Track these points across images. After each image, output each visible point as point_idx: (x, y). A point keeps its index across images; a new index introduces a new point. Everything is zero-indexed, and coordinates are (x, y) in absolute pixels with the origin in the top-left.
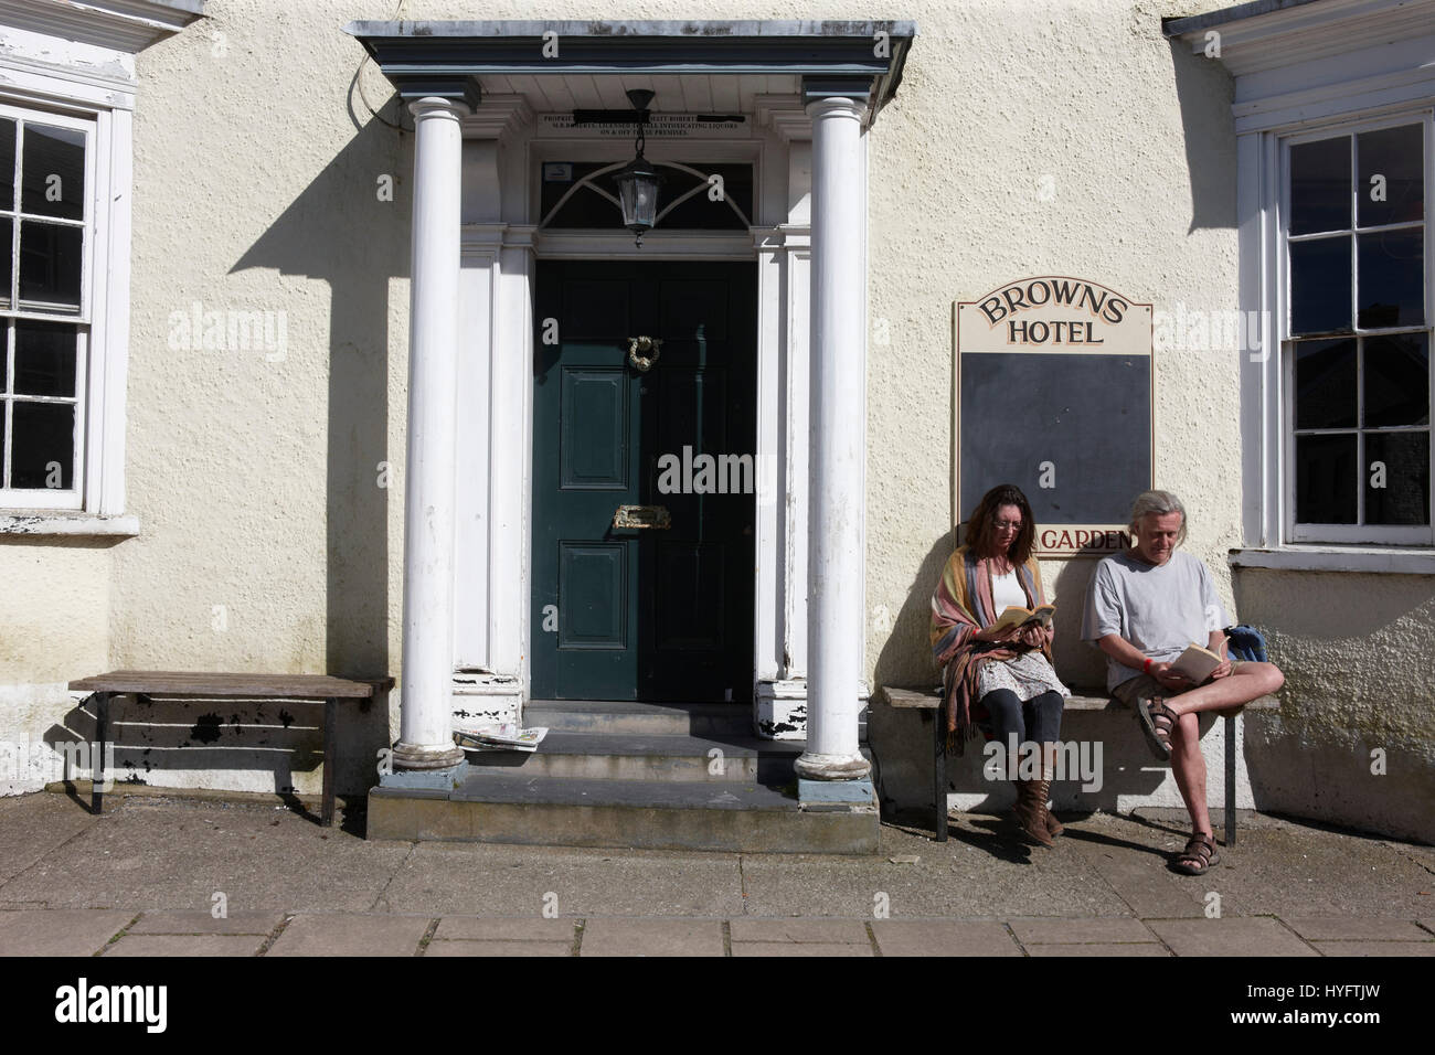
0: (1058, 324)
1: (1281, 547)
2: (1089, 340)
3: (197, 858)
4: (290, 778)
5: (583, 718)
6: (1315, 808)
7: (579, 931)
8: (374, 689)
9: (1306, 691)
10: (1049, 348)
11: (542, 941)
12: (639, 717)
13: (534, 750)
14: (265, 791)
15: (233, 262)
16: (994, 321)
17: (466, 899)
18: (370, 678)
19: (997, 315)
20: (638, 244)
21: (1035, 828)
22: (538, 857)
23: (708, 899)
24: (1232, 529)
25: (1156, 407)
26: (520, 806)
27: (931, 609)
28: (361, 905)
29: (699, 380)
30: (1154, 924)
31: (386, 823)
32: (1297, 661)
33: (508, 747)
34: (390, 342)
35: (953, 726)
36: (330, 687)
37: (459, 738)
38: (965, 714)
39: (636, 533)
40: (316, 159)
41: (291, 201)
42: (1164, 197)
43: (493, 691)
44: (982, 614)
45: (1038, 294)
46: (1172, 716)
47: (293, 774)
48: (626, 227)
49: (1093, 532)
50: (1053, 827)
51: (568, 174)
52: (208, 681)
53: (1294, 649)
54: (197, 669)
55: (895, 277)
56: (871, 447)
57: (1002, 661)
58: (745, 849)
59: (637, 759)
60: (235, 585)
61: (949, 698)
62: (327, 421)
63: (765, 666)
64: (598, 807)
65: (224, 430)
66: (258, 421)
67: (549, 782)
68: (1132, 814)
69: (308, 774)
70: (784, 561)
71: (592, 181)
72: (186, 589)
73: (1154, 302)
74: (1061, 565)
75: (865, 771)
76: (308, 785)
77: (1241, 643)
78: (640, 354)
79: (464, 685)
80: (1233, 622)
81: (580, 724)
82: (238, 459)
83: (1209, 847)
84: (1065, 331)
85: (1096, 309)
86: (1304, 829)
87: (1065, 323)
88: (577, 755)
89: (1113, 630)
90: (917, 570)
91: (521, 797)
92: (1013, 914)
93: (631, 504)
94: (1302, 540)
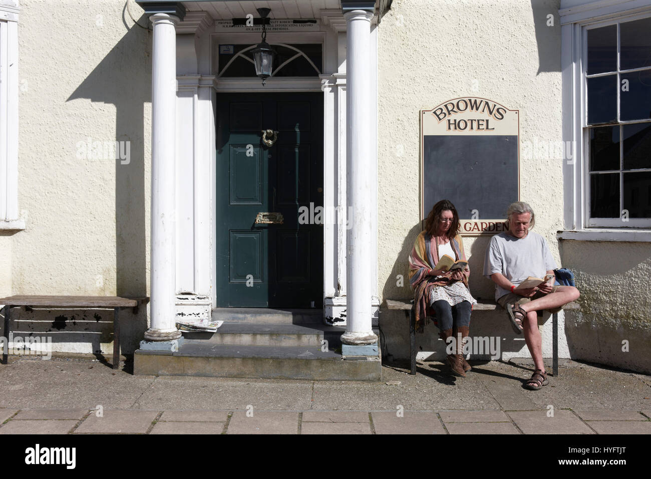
0: (472, 121)
1: (583, 230)
2: (487, 128)
3: (51, 384)
4: (99, 346)
5: (241, 316)
6: (599, 358)
7: (229, 417)
8: (138, 302)
9: (595, 301)
10: (467, 132)
11: (210, 422)
12: (268, 315)
13: (215, 331)
14: (88, 352)
15: (68, 96)
16: (440, 119)
17: (177, 402)
18: (137, 297)
19: (441, 116)
20: (263, 84)
21: (457, 368)
22: (215, 382)
23: (294, 402)
24: (559, 221)
25: (521, 161)
26: (207, 358)
27: (408, 261)
28: (126, 406)
29: (297, 151)
30: (510, 413)
31: (143, 367)
32: (590, 285)
33: (203, 330)
34: (145, 134)
35: (418, 318)
36: (116, 302)
37: (179, 326)
38: (424, 313)
39: (267, 226)
40: (108, 45)
41: (96, 66)
42: (525, 57)
43: (196, 303)
44: (433, 264)
45: (462, 106)
46: (523, 313)
47: (101, 344)
48: (257, 76)
49: (489, 223)
50: (466, 367)
51: (232, 51)
52: (58, 299)
53: (589, 280)
54: (54, 294)
55: (391, 99)
56: (380, 182)
57: (442, 286)
58: (315, 378)
59: (265, 335)
60: (72, 253)
61: (416, 304)
62: (115, 173)
63: (329, 289)
64: (244, 358)
65: (66, 178)
66: (82, 173)
67: (222, 347)
68: (509, 361)
69: (108, 344)
70: (337, 239)
71: (243, 53)
72: (48, 255)
73: (519, 109)
74: (473, 239)
75: (374, 341)
76: (107, 349)
77: (562, 277)
78: (267, 138)
79: (182, 300)
80: (559, 266)
81: (240, 319)
82: (73, 192)
83: (543, 377)
84: (475, 124)
85: (491, 113)
86: (593, 368)
87: (475, 120)
88: (236, 334)
89: (498, 271)
90: (402, 242)
91: (208, 354)
92: (442, 409)
93: (264, 212)
94: (593, 226)
